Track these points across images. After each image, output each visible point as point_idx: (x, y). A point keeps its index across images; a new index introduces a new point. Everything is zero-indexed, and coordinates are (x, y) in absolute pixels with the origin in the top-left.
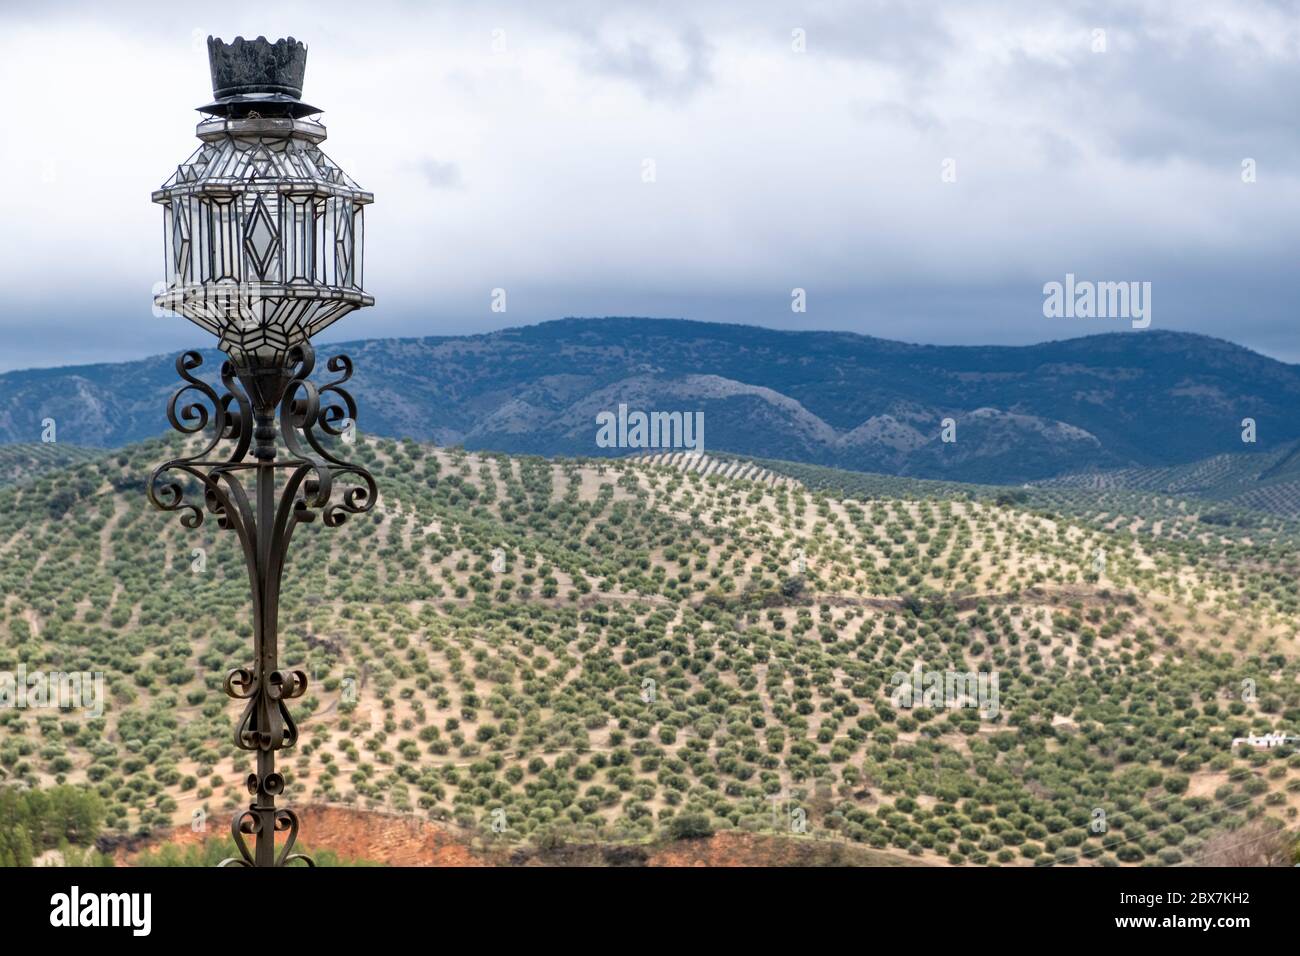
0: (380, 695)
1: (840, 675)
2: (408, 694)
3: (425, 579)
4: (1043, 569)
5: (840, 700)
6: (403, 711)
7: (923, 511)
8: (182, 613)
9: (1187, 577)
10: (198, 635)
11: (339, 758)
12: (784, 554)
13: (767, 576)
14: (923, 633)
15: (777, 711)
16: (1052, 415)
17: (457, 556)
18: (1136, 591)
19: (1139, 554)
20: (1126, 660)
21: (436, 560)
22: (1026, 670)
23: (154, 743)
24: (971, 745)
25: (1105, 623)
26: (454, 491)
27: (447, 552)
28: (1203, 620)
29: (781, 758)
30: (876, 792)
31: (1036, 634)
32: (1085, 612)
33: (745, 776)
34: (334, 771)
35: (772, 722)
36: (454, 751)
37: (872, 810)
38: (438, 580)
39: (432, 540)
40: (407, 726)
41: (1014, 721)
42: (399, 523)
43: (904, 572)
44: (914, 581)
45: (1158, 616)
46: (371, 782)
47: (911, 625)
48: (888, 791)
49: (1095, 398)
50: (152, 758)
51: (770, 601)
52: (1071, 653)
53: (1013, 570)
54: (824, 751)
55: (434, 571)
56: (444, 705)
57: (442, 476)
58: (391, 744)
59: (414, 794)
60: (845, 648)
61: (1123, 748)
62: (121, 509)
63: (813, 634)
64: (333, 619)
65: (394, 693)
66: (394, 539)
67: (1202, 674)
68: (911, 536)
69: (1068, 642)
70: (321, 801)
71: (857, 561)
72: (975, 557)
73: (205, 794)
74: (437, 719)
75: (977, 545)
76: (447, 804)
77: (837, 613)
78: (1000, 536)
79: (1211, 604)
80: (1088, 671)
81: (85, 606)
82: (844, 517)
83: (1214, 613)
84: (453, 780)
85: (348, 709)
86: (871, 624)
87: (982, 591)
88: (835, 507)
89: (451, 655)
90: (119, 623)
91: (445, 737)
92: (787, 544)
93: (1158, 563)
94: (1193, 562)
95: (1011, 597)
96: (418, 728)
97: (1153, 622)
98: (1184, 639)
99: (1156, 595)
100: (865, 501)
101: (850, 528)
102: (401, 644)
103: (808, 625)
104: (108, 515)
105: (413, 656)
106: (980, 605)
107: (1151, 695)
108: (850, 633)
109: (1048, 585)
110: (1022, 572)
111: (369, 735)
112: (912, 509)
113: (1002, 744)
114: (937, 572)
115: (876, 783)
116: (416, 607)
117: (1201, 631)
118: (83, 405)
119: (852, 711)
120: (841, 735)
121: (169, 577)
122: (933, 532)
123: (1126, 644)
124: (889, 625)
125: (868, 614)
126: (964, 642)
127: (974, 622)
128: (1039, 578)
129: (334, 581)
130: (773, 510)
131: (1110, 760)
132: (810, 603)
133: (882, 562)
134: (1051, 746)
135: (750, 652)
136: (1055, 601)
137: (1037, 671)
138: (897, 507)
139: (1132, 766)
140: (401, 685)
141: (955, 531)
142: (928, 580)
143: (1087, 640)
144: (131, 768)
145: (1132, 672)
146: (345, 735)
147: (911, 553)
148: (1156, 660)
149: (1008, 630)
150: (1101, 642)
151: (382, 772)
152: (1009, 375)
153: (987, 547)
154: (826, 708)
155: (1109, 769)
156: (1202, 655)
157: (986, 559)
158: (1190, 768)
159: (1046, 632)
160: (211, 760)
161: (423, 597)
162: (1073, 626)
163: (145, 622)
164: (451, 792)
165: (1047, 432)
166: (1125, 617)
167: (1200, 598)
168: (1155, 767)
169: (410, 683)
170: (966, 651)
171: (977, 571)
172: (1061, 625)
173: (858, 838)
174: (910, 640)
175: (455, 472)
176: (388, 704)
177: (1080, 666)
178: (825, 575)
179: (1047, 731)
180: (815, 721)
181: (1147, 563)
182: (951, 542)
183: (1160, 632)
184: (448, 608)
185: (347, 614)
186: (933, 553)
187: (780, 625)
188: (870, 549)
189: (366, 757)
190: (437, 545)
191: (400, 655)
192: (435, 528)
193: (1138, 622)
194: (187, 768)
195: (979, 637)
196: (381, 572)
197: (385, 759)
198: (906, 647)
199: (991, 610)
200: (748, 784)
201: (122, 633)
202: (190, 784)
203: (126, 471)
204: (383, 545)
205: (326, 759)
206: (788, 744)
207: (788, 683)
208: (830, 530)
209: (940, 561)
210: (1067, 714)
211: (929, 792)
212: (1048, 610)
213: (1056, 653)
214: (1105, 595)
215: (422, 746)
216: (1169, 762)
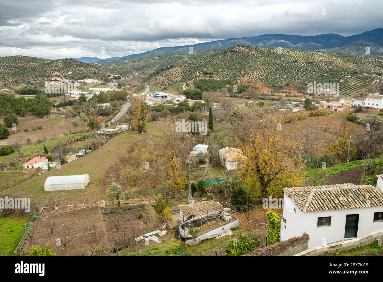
0: (256, 71)
1: (302, 70)
2: (259, 71)
3: (259, 60)
4: (323, 59)
5: (302, 72)
6: (258, 73)
7: (310, 53)
8: (236, 63)
9: (339, 59)
10: (238, 65)
11: (253, 77)
12: (295, 57)
13: (294, 60)
14: (310, 65)
15: (295, 73)
16: (318, 43)
17: (262, 58)
18: (334, 61)
19: (334, 57)
20: (332, 68)
21: (260, 58)
22: (321, 69)
23: (235, 76)
24: (316, 77)
25: (330, 64)
26: (262, 51)
27: (262, 57)
28: (341, 64)
29: (296, 78)
30: (306, 81)
31: (322, 66)
32: (328, 63)
33: (292, 79)
34: (252, 78)
35: (295, 74)
36: (263, 77)
37: (306, 83)
38: (261, 60)
39: (260, 56)
40: (259, 74)
41: (320, 74)
42: (257, 55)
43: (308, 59)
44: (309, 60)
45: (336, 64)
46: (256, 79)
47: (309, 65)
48: (307, 81)
49: (323, 41)
50: (235, 77)
51: (294, 62)
52: (326, 67)
53: (320, 59)
54: (300, 77)
55: (260, 59)
56: (262, 72)
57: (260, 50)
58: (257, 76)
59: (260, 81)
60: (302, 67)
61: (332, 77)
62: (230, 54)
63: (299, 66)
64: (251, 64)
65: (257, 71)
66: (256, 56)
67: (341, 70)
68: (308, 55)
69: (326, 66)
70: (251, 81)
71: (303, 58)
72: (316, 58)
73: (240, 80)
74: (261, 74)
75: (316, 56)
76: (263, 82)
77: (301, 63)
78: (318, 55)
79: (342, 62)
80: (328, 69)
81: (227, 63)
82: (301, 54)
83: (342, 63)
84: (263, 79)
85: (253, 73)
86: (305, 65)
87: (317, 61)
88: (300, 53)
89: (263, 67)
90: (231, 64)
91: (262, 75)
92: (296, 56)
93: (336, 58)
94: (340, 58)
95: (320, 62)
96: (260, 74)
97: (335, 64)
98: (339, 66)
99: (336, 61)
100: (303, 52)
101: (302, 55)
102: (258, 66)
103: (298, 65)
104: (229, 54)
105: (259, 67)
106: (316, 63)
107: (335, 72)
108: (302, 65)
109: (324, 60)
110: (321, 59)
111: (255, 75)
112: (309, 53)
113: (319, 77)
114: (311, 59)
115: (306, 80)
116: (259, 63)
117: (341, 65)
118: (219, 44)
119: (303, 73)
120: (302, 76)
121: (235, 60)
122: (311, 55)
123: (332, 67)
124: (306, 65)
125: (304, 64)
126: (314, 66)
127: (315, 64)
128: (323, 60)
129: (251, 60)
130: (294, 53)
131: (331, 78)
132: (298, 62)
133: (305, 58)
134: (324, 77)
135: (292, 67)
136: (325, 62)
137: (322, 69)
138: (307, 53)
139: (334, 79)
140: (258, 70)
141: (313, 55)
142: (310, 60)
143: (328, 66)
144: (233, 78)
145: (333, 69)
146: (253, 75)
147: (309, 57)
148: (336, 68)
149: (319, 65)
150: (329, 66)
151: (257, 79)
152: (313, 39)
153: (317, 57)
154: (300, 73)
155: (331, 79)
156: (340, 68)
157: (317, 58)
158: (340, 79)
159: (323, 65)
160: (241, 77)
161: (259, 62)
162: (326, 65)
163: (233, 64)
164: (263, 81)
165: (317, 45)
166: (332, 64)
167: (341, 62)
168: (336, 79)
169: (259, 70)
170: (315, 67)
171: (316, 59)
172: (325, 65)
173: (305, 86)
174: (309, 66)
175: (261, 49)
176: (257, 72)
177: (327, 69)
178: (300, 59)
179: (324, 75)
180: (299, 74)
181: (334, 58)
182: (313, 56)
183: (336, 65)
184: (262, 63)
185: (252, 63)
186: (311, 57)
187: (295, 65)
188: (304, 57)
189: (255, 77)
190: (260, 57)
191: (258, 67)
192: (260, 55)
193: (334, 64)
194: (238, 78)
195: (316, 66)
196: (255, 60)
197: (257, 77)
198: (308, 67)
199: (317, 63)
200: (293, 80)
201: (231, 65)
202: (239, 79)
203: (230, 50)
204: (255, 57)
205: (251, 77)
206: (297, 76)
207: (296, 70)
208: (300, 55)
209: (312, 58)
210: (326, 74)
211: (312, 81)
212: (324, 63)
213: (325, 67)
214: (330, 61)
215: (260, 76)
216: (337, 79)
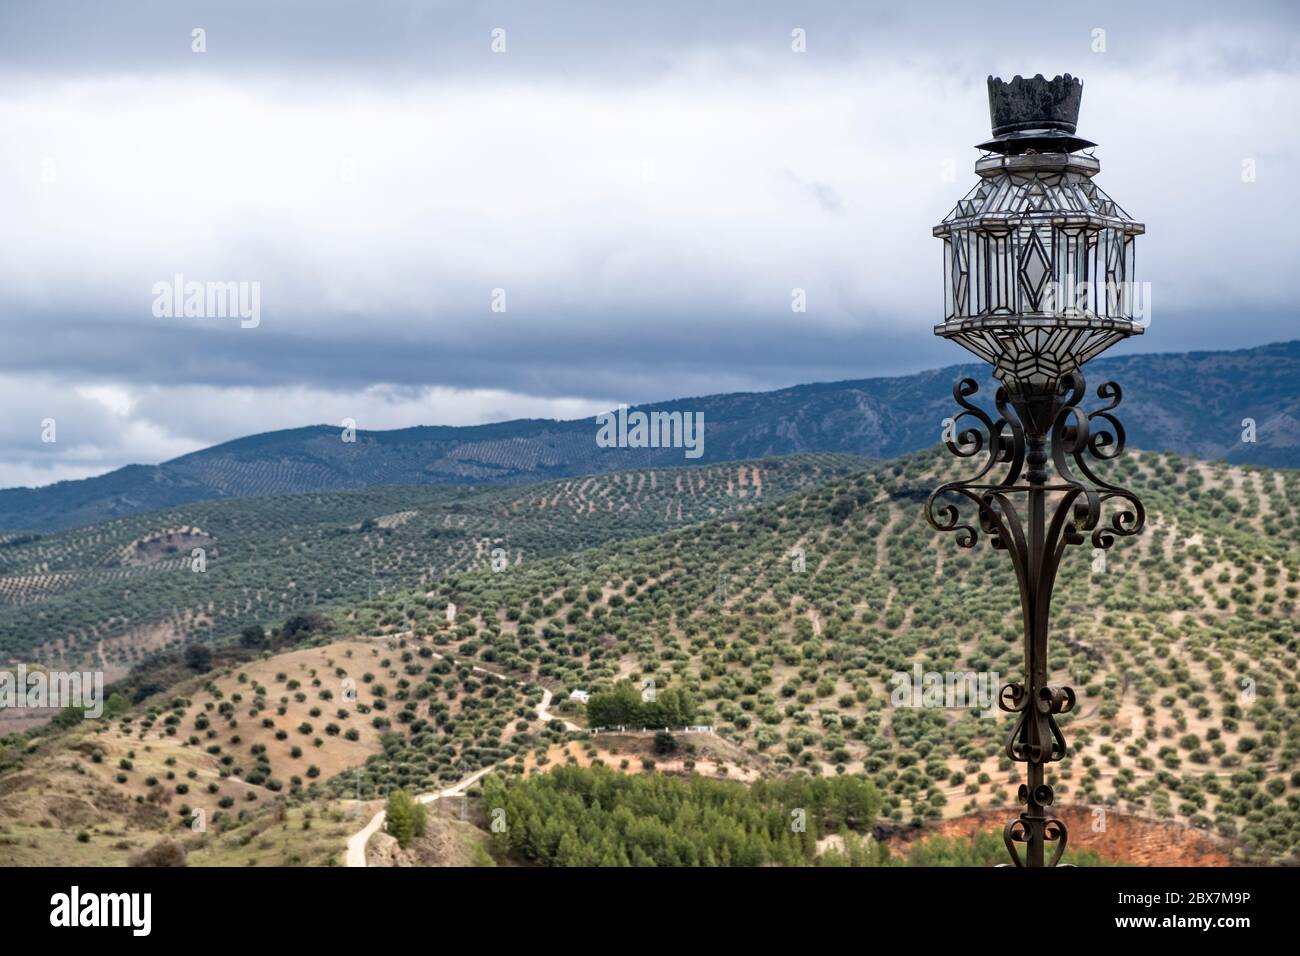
0: (1141, 702)
2: (1168, 702)
3: (1187, 590)
6: (1163, 718)
8: (951, 617)
10: (966, 638)
11: (1101, 761)
17: (1218, 569)
21: (1198, 571)
23: (925, 740)
26: (1217, 504)
27: (1208, 565)
34: (1096, 774)
36: (1215, 761)
38: (1199, 591)
39: (1194, 552)
40: (1167, 733)
42: (1160, 535)
46: (1132, 787)
50: (924, 754)
55: (1196, 583)
56: (1205, 714)
57: (1204, 489)
58: (1152, 750)
59: (1175, 801)
62: (896, 517)
64: (1095, 627)
65: (1155, 701)
66: (1156, 550)
70: (1083, 803)
73: (972, 790)
74: (1198, 728)
76: (1208, 813)
81: (862, 607)
84: (1214, 789)
85: (1108, 715)
89: (1212, 665)
90: (893, 625)
91: (1206, 746)
96: (1179, 736)
102: (1162, 653)
104: (884, 522)
105: (1173, 665)
111: (1130, 741)
116: (1178, 617)
118: (862, 417)
121: (940, 582)
129: (1096, 589)
140: (1161, 693)
144: (905, 762)
146: (1106, 741)
151: (1143, 778)
160: (979, 758)
161: (1184, 607)
163: (917, 624)
164: (1212, 801)
169: (1171, 691)
175: (1218, 485)
176: (1149, 712)
184: (1208, 619)
185: (1109, 622)
189: (1127, 762)
190: (1198, 557)
191: (1161, 665)
192: (1196, 540)
194: (956, 765)
196: (1142, 582)
197: (1146, 765)
201: (896, 634)
202: (958, 780)
203: (900, 481)
204: (1145, 556)
205: (1088, 762)
215: (1183, 754)
